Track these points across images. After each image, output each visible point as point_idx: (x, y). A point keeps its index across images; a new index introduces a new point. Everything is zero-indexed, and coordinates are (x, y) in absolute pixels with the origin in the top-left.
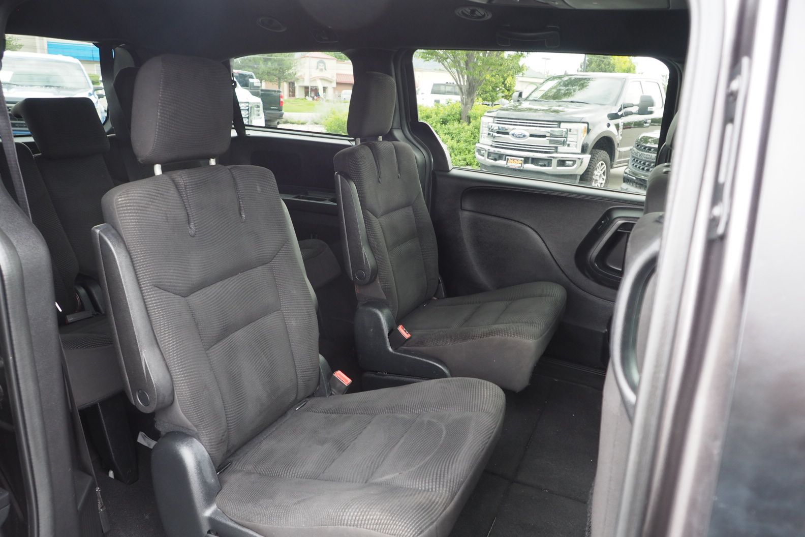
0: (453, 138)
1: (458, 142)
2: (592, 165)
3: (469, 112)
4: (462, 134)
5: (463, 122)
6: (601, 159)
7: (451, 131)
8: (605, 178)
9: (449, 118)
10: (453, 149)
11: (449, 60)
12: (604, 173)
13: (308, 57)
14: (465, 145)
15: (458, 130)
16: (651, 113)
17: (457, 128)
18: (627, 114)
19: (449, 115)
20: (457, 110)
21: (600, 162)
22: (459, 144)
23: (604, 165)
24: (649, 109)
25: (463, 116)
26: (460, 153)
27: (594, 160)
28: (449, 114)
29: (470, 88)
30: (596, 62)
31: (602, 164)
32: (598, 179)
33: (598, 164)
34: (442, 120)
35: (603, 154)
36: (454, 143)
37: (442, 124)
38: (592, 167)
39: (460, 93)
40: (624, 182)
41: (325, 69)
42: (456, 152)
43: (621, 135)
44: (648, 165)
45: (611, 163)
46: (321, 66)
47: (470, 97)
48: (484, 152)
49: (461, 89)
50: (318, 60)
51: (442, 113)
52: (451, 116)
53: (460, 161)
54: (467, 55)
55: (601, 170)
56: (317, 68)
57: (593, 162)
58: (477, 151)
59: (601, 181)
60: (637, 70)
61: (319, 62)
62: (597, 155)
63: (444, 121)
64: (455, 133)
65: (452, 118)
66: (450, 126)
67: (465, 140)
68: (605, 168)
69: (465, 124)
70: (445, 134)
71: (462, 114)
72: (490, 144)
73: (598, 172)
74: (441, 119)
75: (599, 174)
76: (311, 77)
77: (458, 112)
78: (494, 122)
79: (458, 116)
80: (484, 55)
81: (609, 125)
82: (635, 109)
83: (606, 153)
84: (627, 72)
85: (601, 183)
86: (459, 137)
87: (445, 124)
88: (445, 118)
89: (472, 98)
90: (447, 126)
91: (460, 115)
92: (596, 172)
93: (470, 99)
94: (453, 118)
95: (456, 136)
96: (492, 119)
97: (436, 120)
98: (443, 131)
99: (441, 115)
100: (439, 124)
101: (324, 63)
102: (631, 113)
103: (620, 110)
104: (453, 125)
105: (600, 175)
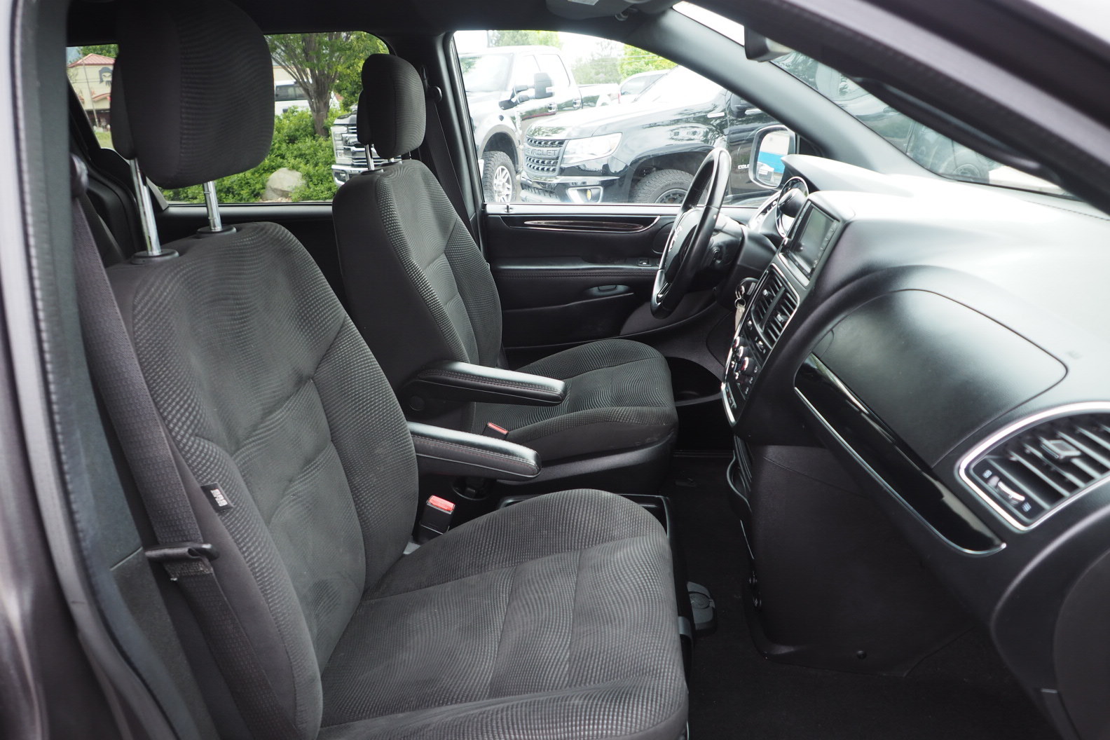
0: (307, 162)
1: (316, 165)
2: (488, 172)
3: (325, 121)
4: (319, 154)
5: (319, 137)
6: (499, 163)
7: (303, 152)
8: (510, 187)
9: (298, 133)
10: (310, 177)
11: (279, 50)
12: (508, 181)
13: (80, 65)
14: (326, 169)
15: (312, 149)
16: (551, 95)
17: (311, 146)
18: (523, 100)
19: (298, 130)
20: (308, 120)
21: (500, 168)
22: (317, 168)
23: (506, 170)
24: (548, 90)
25: (319, 128)
26: (321, 180)
27: (490, 165)
28: (297, 127)
29: (318, 88)
31: (503, 170)
32: (501, 190)
33: (498, 170)
34: (287, 138)
35: (501, 156)
36: (310, 168)
37: (288, 143)
38: (488, 176)
39: (307, 97)
40: (523, 189)
42: (315, 180)
43: (521, 128)
44: (547, 163)
45: (515, 166)
47: (322, 100)
48: (344, 175)
49: (306, 90)
50: (100, 68)
51: (286, 127)
52: (301, 131)
53: (322, 192)
54: (304, 40)
55: (504, 178)
56: (102, 81)
57: (489, 169)
58: (335, 176)
59: (506, 192)
61: (101, 72)
62: (492, 159)
63: (292, 138)
64: (309, 154)
65: (302, 134)
66: (300, 144)
67: (325, 161)
68: (508, 174)
69: (321, 139)
70: (296, 157)
71: (316, 126)
72: (350, 162)
73: (500, 181)
74: (285, 136)
75: (501, 184)
76: (94, 96)
77: (309, 124)
78: (348, 133)
79: (310, 129)
80: (330, 39)
81: (502, 118)
82: (531, 93)
83: (505, 154)
85: (507, 195)
86: (316, 159)
87: (293, 143)
88: (292, 134)
89: (325, 101)
90: (296, 146)
91: (314, 128)
92: (495, 181)
93: (322, 104)
94: (304, 133)
95: (311, 158)
96: (345, 129)
97: (278, 139)
98: (292, 153)
99: (285, 131)
100: (284, 145)
102: (527, 99)
103: (513, 96)
104: (305, 142)
105: (503, 184)
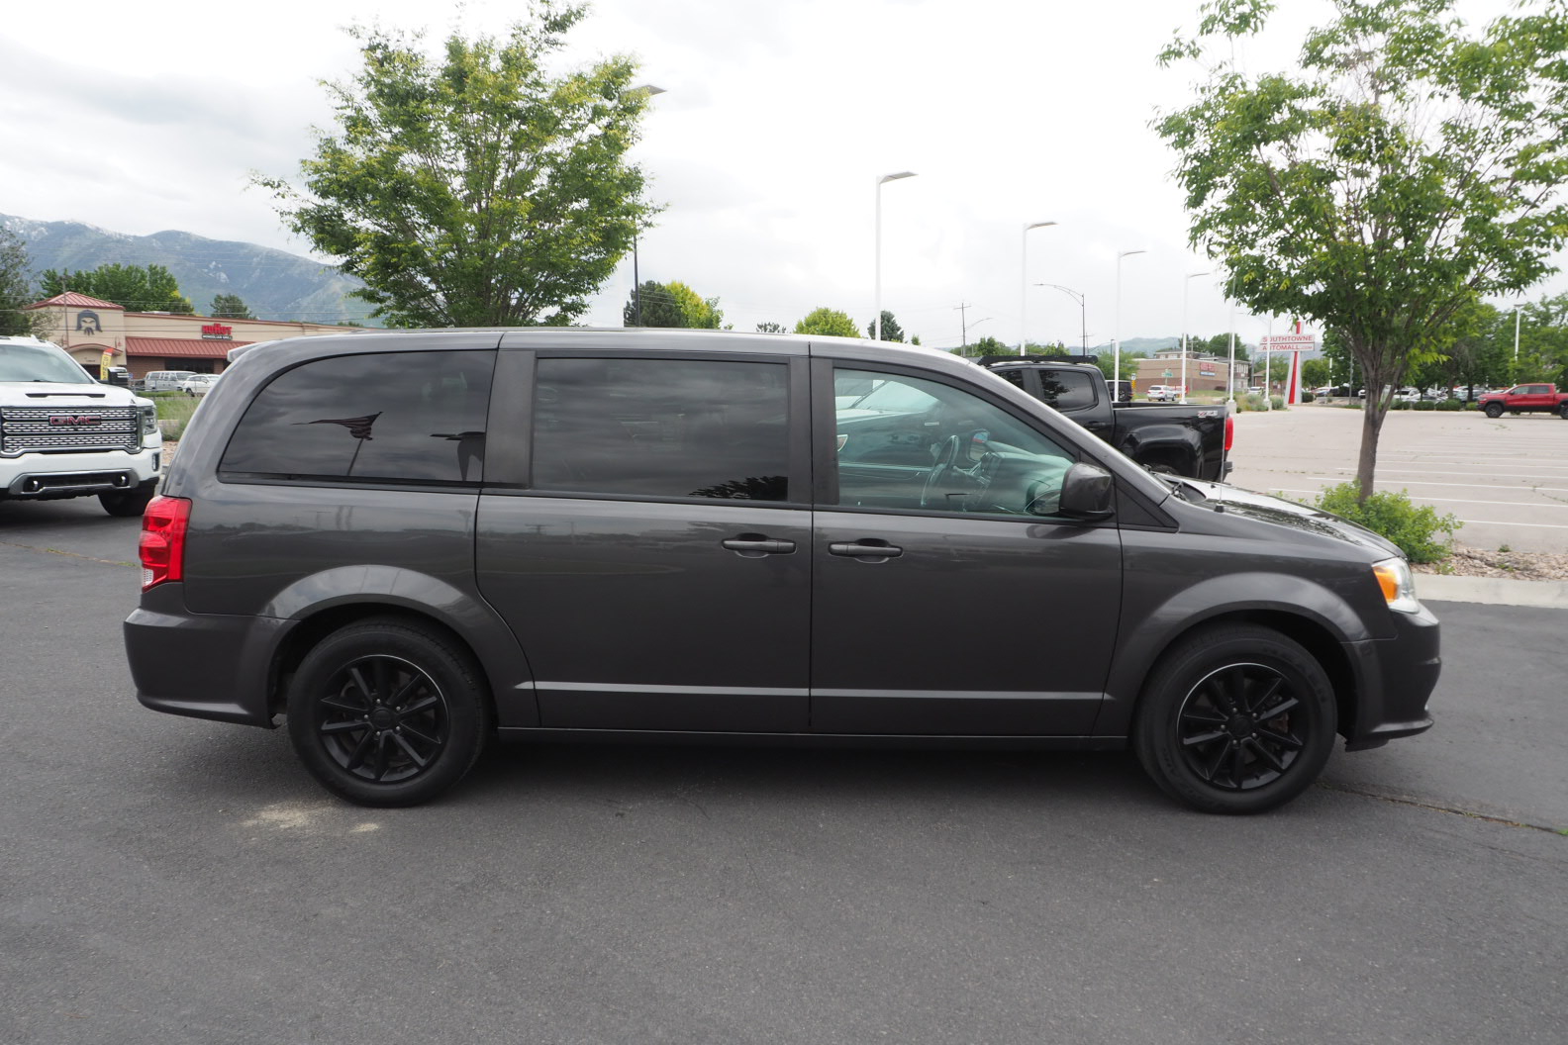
30: (649, 307)
41: (98, 328)
46: (88, 323)
50: (81, 310)
60: (721, 325)
61: (80, 316)
84: (707, 327)
101: (95, 318)
